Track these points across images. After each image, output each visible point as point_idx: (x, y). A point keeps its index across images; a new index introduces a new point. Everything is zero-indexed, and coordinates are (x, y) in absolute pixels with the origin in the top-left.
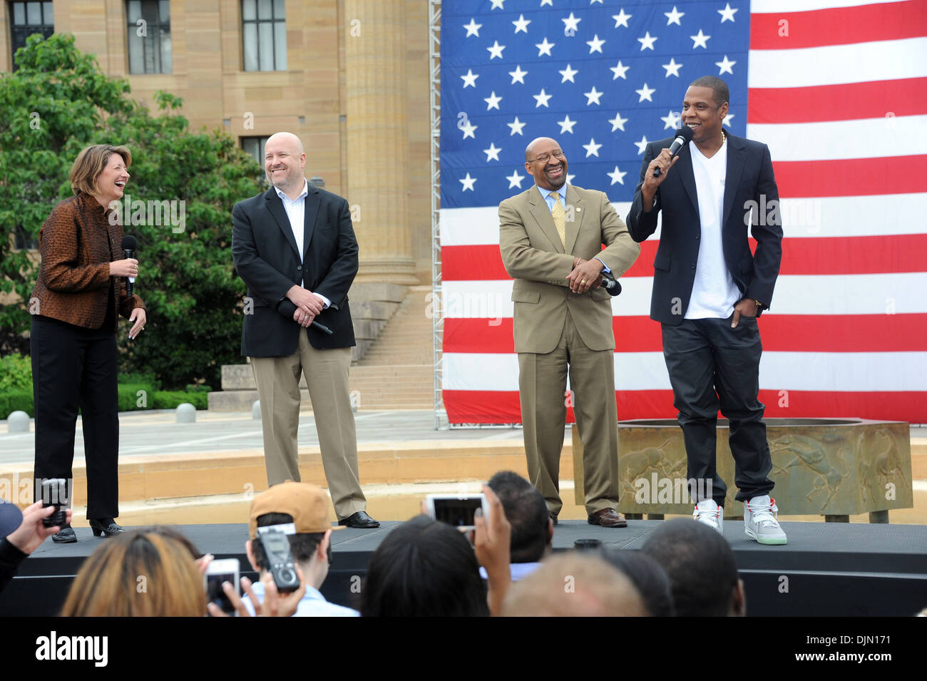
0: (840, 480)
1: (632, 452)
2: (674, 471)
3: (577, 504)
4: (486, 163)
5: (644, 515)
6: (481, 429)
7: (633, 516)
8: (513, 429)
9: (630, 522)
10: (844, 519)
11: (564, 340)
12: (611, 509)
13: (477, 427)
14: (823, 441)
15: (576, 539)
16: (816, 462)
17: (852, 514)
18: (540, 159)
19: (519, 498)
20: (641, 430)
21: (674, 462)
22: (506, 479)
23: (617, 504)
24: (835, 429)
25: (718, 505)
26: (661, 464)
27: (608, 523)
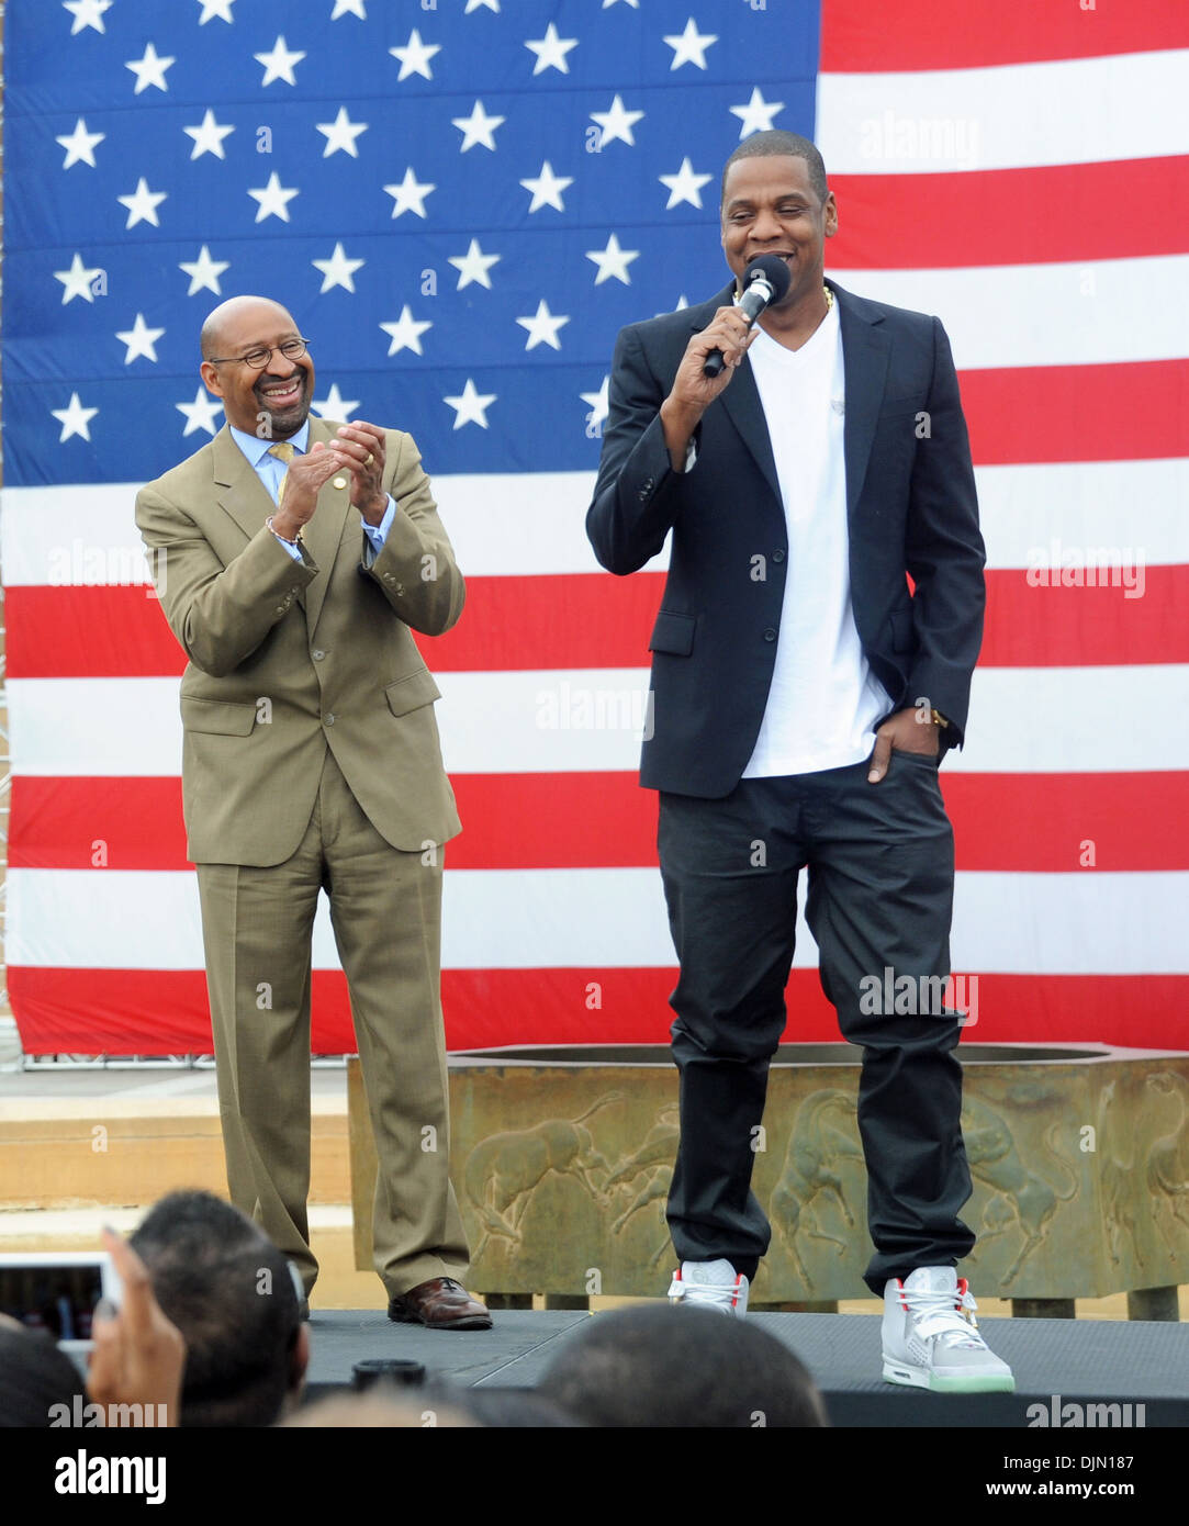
0: (1050, 1205)
1: (503, 1133)
2: (615, 1180)
3: (359, 1268)
4: (122, 367)
5: (535, 1297)
6: (106, 1069)
7: (507, 1299)
8: (192, 1069)
9: (499, 1316)
10: (1062, 1308)
11: (315, 836)
12: (447, 1280)
13: (98, 1063)
14: (1010, 1104)
15: (356, 1361)
16: (989, 1159)
17: (1081, 1297)
18: (245, 358)
19: (222, 1265)
20: (530, 1074)
21: (614, 1158)
22: (191, 1212)
23: (466, 1268)
24: (1038, 1073)
25: (738, 1273)
26: (580, 1163)
27: (440, 1320)
